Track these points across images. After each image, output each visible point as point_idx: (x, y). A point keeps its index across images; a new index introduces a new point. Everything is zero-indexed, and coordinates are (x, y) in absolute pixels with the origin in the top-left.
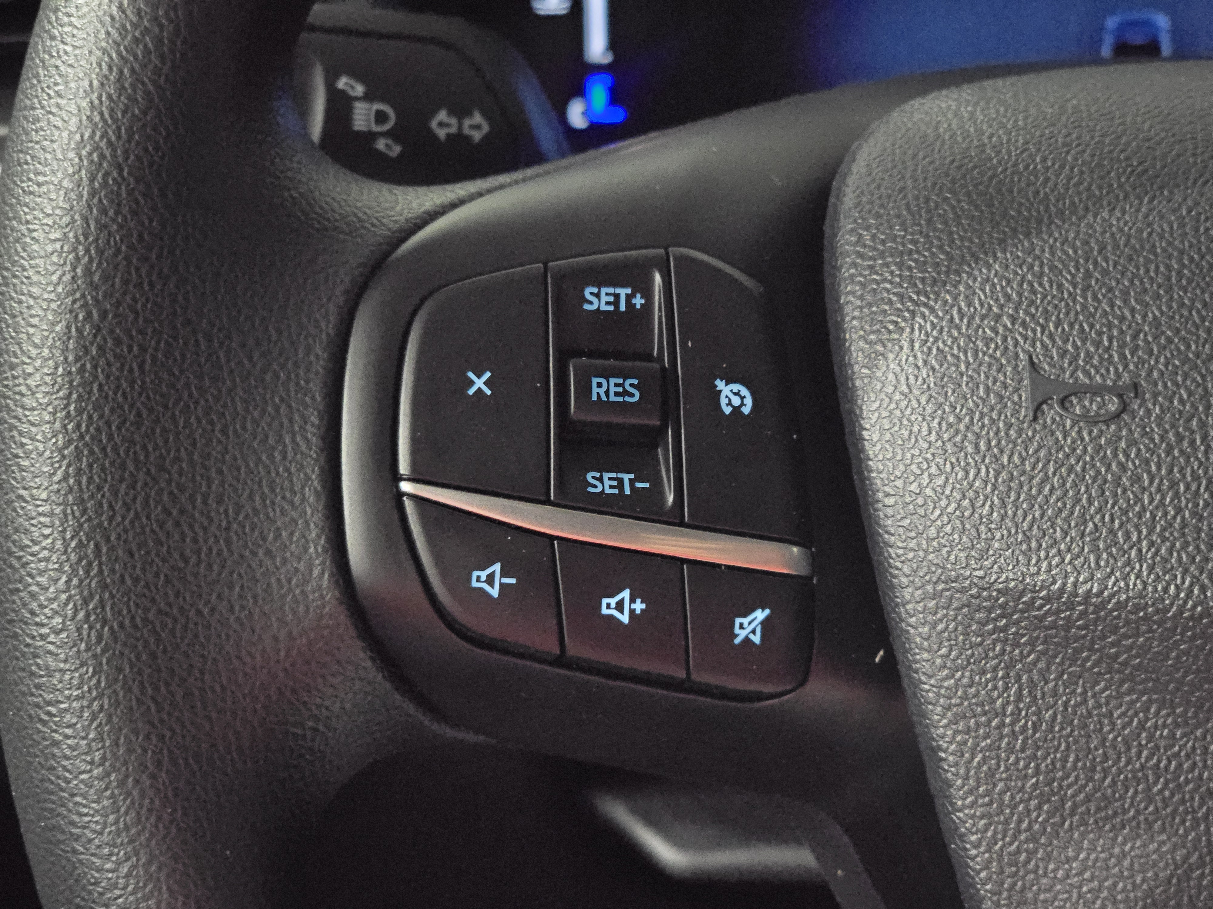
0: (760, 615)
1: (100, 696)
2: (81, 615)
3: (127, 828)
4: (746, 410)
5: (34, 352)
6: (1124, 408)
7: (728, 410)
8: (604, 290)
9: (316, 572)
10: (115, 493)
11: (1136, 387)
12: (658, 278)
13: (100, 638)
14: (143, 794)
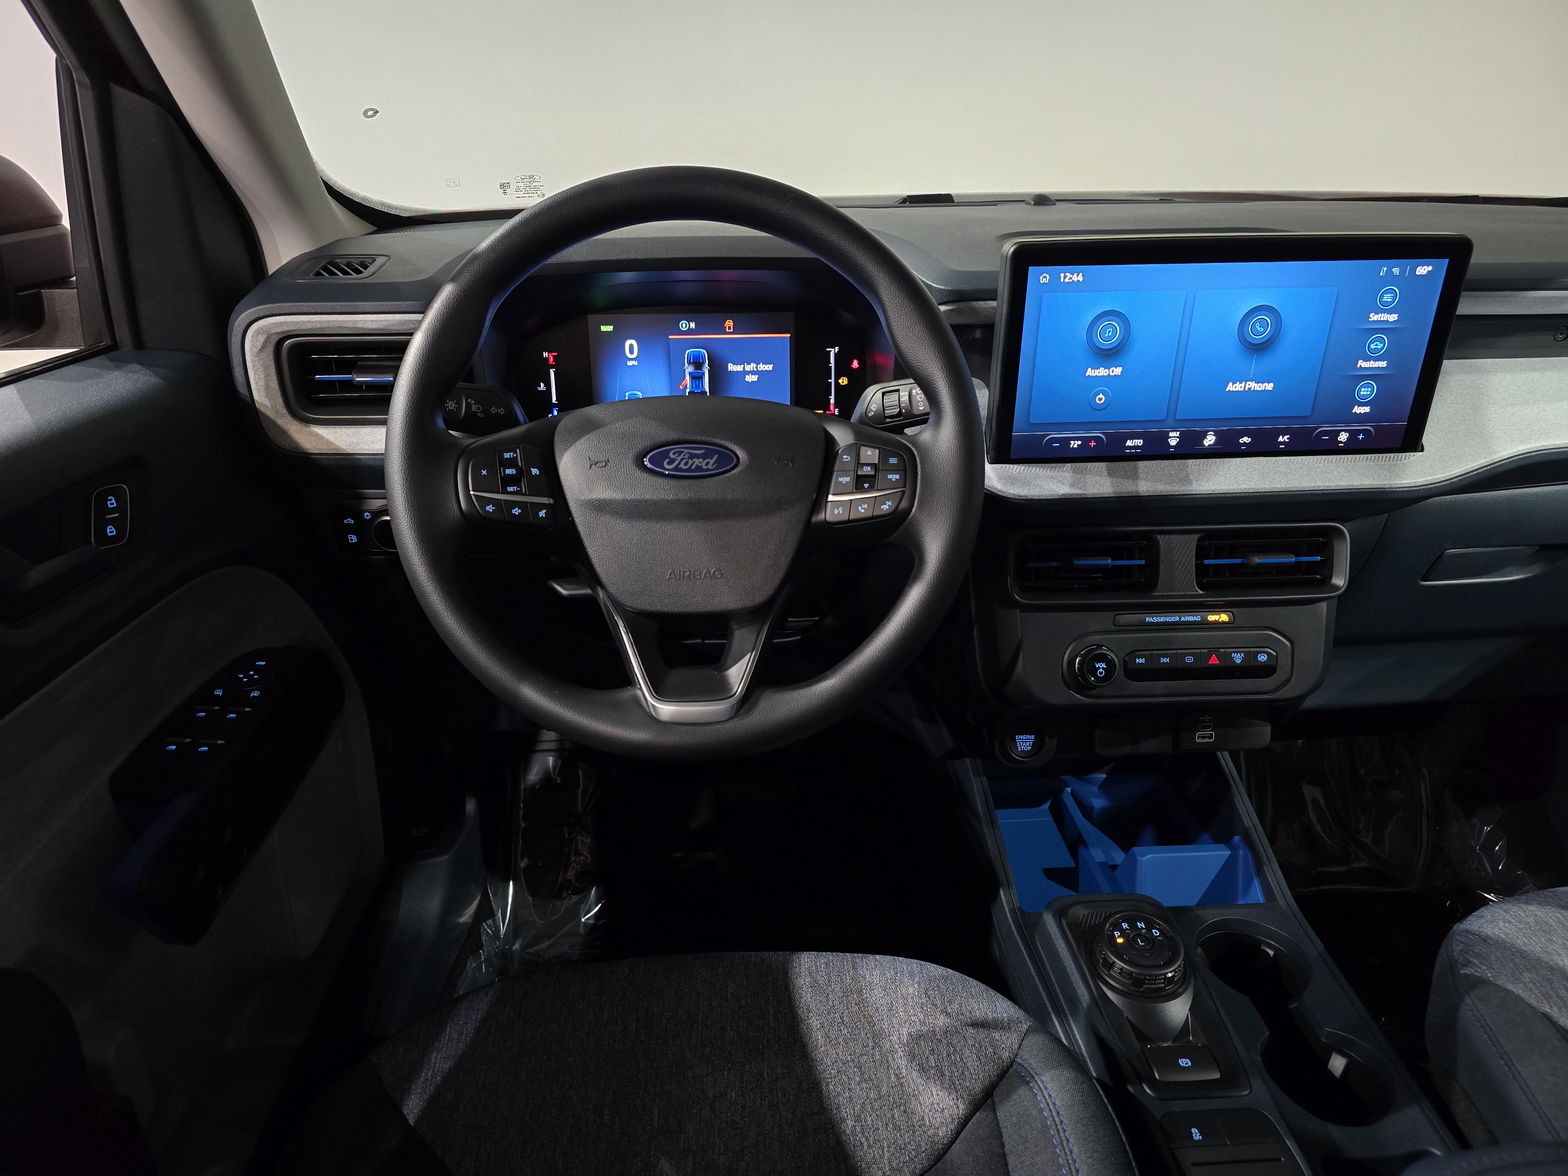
0: (544, 511)
1: (416, 537)
2: (411, 522)
3: (424, 561)
4: (538, 474)
5: (396, 474)
6: (606, 464)
7: (534, 474)
8: (508, 454)
9: (456, 510)
10: (414, 499)
11: (608, 460)
12: (518, 450)
13: (415, 526)
14: (426, 555)
